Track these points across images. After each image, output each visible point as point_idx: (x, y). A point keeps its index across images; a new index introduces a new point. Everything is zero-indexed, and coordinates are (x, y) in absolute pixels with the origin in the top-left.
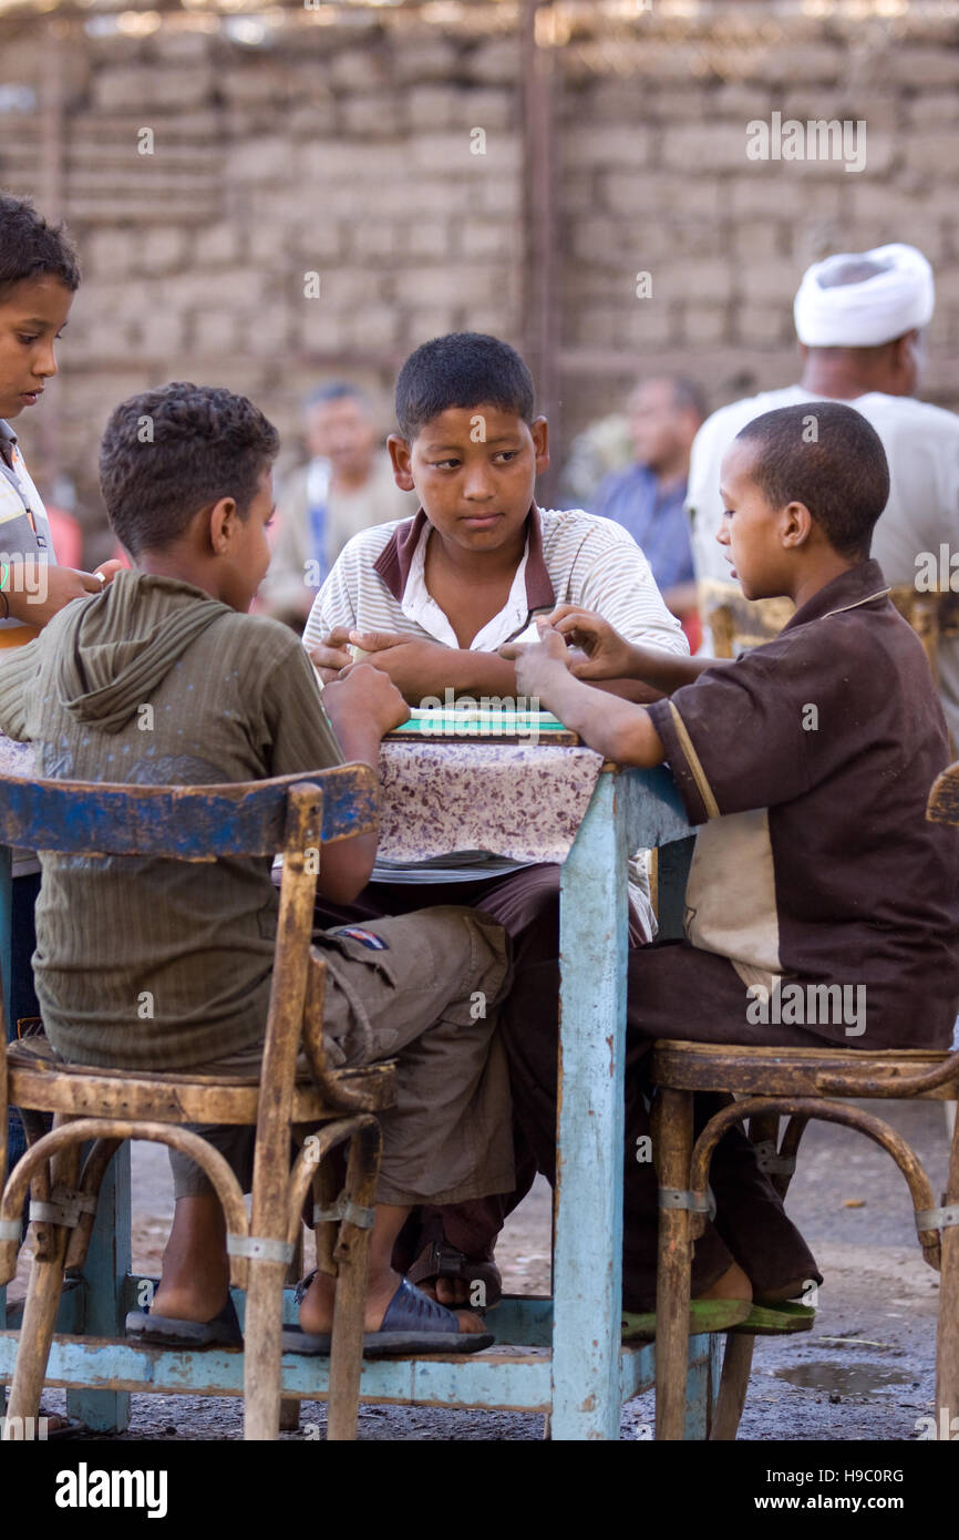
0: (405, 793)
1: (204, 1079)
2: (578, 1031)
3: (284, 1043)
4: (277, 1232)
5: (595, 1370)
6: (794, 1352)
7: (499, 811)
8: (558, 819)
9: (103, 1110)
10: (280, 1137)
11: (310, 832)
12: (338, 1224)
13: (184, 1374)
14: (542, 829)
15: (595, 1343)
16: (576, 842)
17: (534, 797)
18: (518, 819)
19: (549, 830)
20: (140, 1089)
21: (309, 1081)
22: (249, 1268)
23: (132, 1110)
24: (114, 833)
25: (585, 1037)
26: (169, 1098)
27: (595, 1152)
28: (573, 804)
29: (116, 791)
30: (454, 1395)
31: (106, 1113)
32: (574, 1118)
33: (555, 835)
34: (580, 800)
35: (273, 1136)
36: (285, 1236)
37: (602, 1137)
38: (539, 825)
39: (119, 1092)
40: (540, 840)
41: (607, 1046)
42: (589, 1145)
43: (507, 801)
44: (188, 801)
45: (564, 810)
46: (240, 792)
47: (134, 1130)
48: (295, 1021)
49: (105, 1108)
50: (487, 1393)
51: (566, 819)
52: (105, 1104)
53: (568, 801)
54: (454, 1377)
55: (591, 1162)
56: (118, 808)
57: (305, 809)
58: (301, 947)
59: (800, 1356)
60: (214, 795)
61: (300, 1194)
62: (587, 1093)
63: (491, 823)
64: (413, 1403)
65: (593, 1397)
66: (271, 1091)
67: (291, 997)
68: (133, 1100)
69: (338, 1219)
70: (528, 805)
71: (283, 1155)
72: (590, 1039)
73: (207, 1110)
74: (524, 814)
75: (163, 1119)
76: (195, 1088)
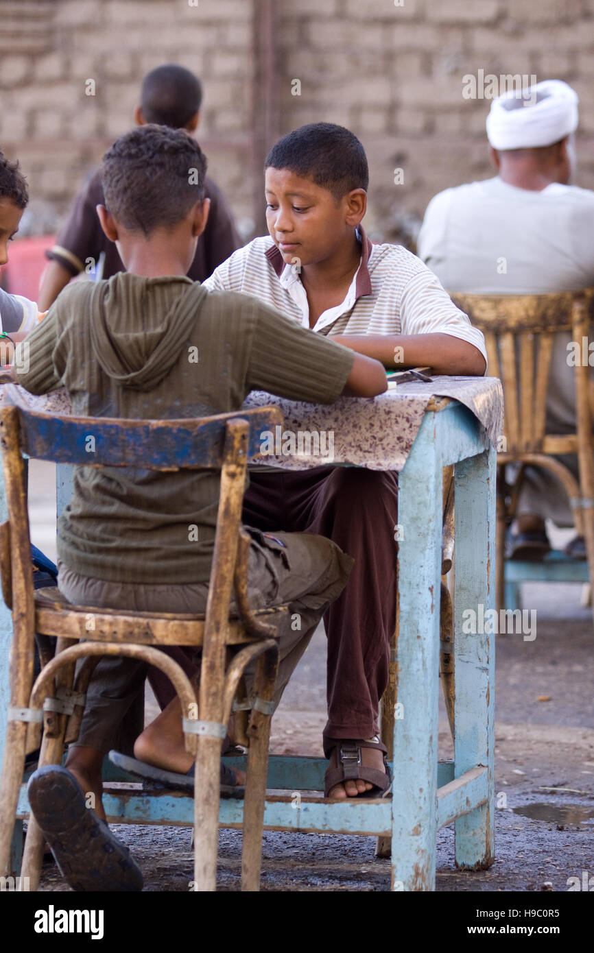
0: (295, 424)
1: (169, 615)
2: (410, 583)
3: (222, 592)
4: (216, 718)
5: (421, 808)
6: (524, 797)
7: (358, 437)
8: (398, 442)
9: (100, 636)
10: (219, 654)
11: (241, 451)
12: (249, 712)
13: (144, 812)
14: (387, 448)
15: (421, 790)
16: (409, 457)
17: (381, 427)
18: (370, 441)
19: (391, 449)
20: (126, 622)
21: (238, 618)
22: (198, 741)
23: (120, 636)
24: (111, 451)
25: (416, 587)
26: (144, 628)
27: (421, 663)
28: (407, 431)
29: (112, 423)
30: (326, 825)
31: (102, 637)
32: (407, 640)
33: (396, 452)
34: (413, 429)
35: (214, 653)
36: (221, 720)
37: (426, 653)
38: (385, 446)
39: (111, 624)
40: (386, 456)
41: (429, 593)
42: (417, 659)
43: (363, 430)
44: (160, 431)
45: (401, 435)
46: (195, 425)
47: (121, 649)
48: (229, 577)
49: (101, 634)
50: (348, 824)
51: (403, 441)
52: (101, 632)
53: (404, 430)
54: (326, 813)
55: (418, 670)
56: (113, 435)
57: (238, 436)
58: (234, 528)
59: (527, 799)
60: (177, 426)
61: (231, 692)
62: (416, 624)
63: (353, 444)
64: (298, 830)
65: (420, 826)
66: (213, 624)
67: (227, 561)
68: (121, 629)
69: (248, 708)
70: (377, 432)
71: (221, 667)
72: (418, 588)
73: (170, 636)
74: (374, 438)
75: (139, 642)
76: (162, 622)
